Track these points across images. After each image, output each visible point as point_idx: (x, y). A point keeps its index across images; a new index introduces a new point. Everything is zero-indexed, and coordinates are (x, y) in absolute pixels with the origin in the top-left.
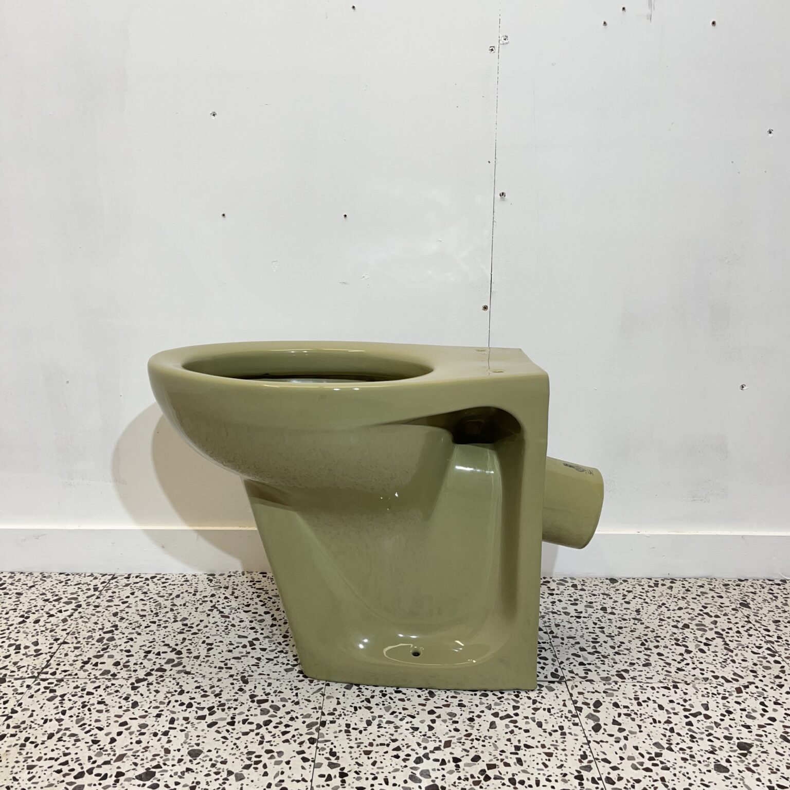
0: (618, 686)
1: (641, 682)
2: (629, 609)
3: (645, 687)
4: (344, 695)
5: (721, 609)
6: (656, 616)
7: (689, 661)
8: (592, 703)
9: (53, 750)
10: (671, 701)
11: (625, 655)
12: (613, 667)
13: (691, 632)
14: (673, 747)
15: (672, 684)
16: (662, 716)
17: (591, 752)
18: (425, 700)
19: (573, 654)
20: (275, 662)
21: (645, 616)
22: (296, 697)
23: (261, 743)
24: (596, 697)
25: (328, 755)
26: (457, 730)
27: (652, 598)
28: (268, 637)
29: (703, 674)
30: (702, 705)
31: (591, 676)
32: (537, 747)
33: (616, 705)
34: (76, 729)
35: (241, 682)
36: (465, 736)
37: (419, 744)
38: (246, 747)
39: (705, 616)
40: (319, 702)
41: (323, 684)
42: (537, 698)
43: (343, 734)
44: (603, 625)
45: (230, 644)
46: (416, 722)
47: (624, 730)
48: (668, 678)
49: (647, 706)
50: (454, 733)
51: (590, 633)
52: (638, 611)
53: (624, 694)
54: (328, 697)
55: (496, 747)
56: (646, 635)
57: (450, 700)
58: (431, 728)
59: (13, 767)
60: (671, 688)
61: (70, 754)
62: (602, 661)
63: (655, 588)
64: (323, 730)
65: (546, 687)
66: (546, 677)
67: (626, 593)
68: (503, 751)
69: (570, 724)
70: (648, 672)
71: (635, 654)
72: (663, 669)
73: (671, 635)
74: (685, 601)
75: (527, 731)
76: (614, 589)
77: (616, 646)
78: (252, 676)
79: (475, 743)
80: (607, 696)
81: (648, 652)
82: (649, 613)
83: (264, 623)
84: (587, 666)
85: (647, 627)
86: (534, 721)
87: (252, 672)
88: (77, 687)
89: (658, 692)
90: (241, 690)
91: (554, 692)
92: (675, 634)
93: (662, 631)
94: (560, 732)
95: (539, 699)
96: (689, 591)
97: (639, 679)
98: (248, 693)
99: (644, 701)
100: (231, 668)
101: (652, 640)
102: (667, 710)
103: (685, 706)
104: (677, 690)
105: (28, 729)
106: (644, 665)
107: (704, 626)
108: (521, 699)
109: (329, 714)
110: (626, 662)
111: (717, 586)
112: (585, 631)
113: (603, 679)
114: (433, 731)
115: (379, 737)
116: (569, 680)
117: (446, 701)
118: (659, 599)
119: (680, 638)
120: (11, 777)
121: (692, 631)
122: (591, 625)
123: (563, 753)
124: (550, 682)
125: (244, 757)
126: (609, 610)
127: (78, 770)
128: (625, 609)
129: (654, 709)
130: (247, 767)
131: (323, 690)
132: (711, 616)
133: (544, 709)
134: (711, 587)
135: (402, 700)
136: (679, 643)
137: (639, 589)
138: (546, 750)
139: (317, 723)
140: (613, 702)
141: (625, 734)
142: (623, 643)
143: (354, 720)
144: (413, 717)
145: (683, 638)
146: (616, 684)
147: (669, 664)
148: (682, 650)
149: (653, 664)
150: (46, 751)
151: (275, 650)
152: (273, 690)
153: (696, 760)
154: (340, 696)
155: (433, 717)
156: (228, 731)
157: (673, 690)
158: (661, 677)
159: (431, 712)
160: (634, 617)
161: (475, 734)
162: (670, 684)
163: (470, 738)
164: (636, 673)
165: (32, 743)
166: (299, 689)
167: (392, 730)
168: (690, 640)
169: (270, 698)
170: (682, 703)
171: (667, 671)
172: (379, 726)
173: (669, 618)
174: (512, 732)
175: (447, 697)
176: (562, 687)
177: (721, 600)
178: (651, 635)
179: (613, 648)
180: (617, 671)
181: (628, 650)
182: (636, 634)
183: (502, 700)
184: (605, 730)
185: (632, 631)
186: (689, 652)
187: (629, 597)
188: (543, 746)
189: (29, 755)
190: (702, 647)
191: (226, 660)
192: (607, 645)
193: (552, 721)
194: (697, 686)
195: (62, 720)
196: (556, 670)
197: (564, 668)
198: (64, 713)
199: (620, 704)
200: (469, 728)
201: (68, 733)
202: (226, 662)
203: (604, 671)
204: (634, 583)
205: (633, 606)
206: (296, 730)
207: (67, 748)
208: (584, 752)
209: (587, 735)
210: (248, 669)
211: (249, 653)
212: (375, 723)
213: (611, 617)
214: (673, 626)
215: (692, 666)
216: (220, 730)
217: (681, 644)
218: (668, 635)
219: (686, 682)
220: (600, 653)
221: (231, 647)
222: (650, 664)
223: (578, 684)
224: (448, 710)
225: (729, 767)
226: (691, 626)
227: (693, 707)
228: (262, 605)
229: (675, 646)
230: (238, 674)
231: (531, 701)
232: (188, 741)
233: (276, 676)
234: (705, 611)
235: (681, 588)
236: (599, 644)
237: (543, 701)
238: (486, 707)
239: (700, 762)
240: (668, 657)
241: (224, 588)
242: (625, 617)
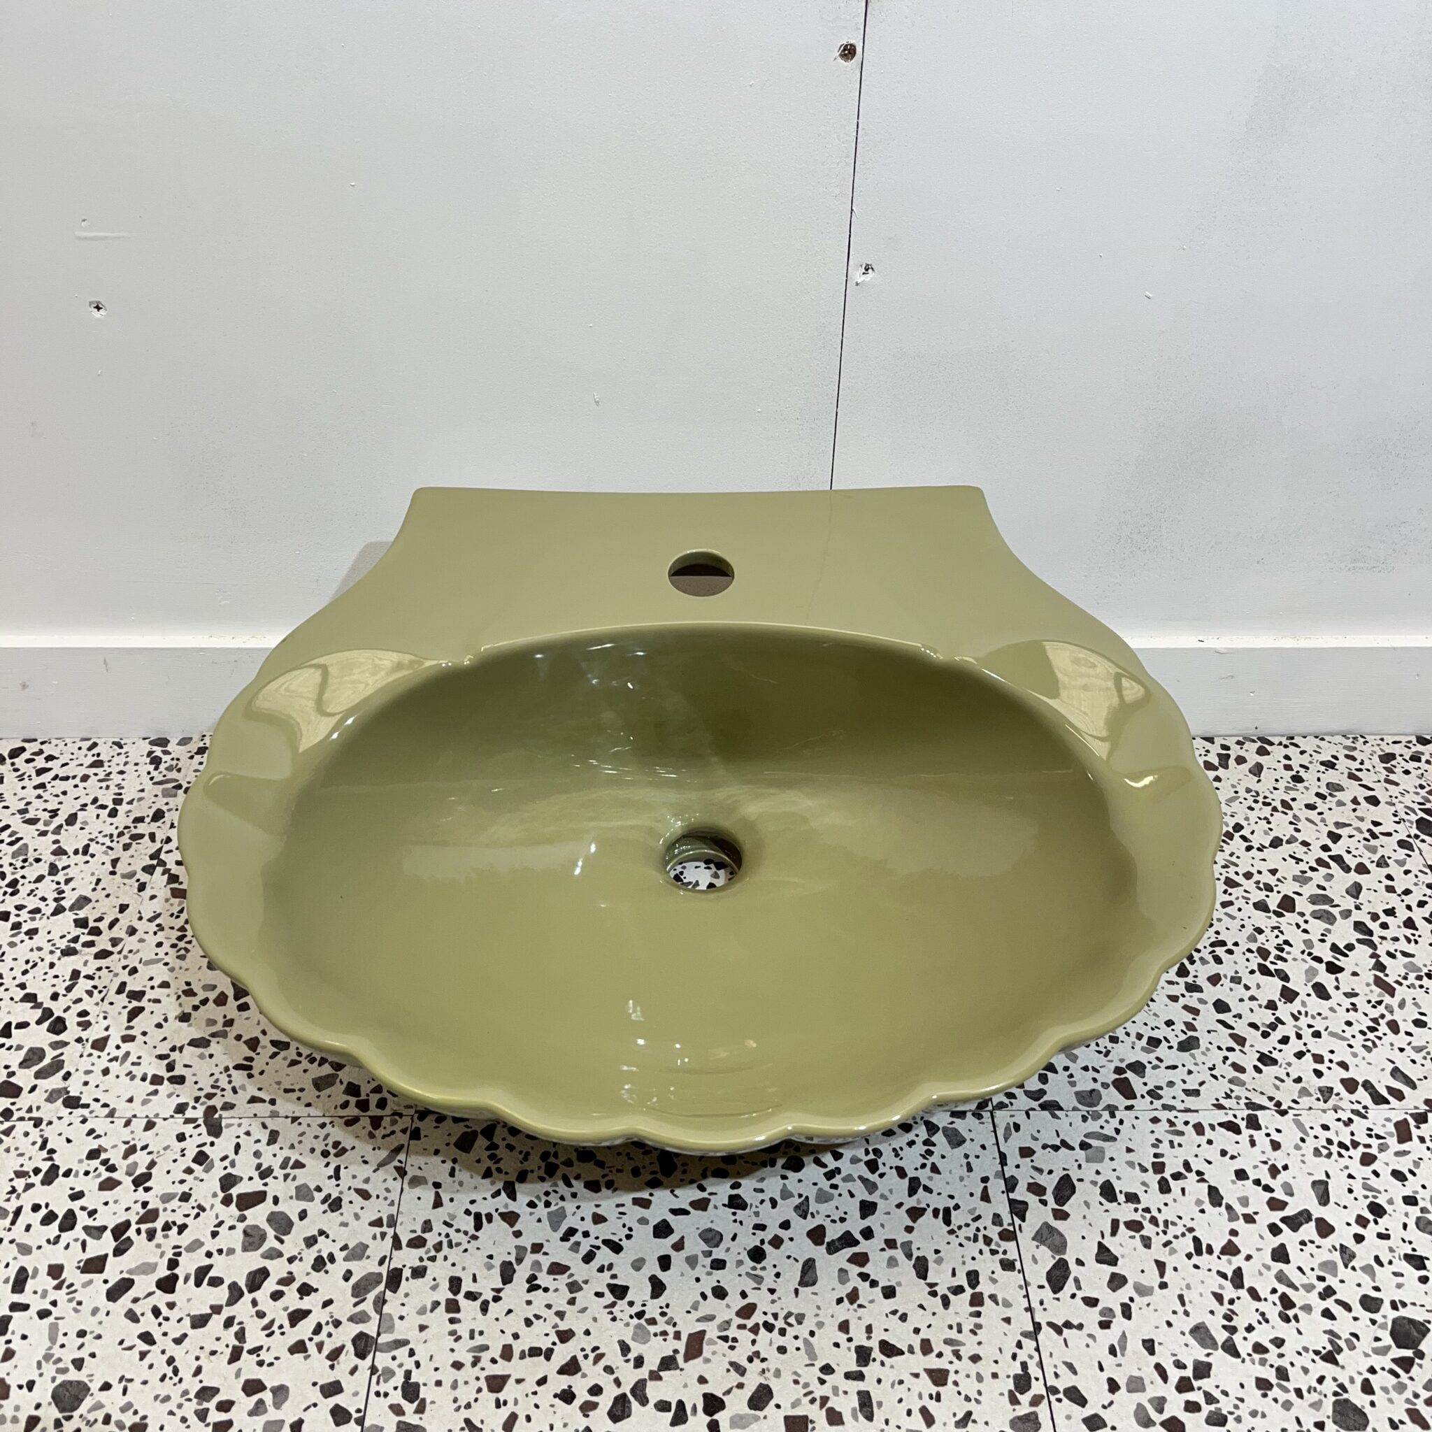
0: (1115, 1123)
1: (1170, 1108)
3: (1179, 1124)
7: (1289, 1028)
8: (1051, 1185)
10: (1241, 1175)
12: (1107, 1053)
13: (1299, 926)
14: (1237, 1340)
15: (1247, 1113)
16: (1214, 1229)
24: (1061, 1163)
29: (1319, 1074)
30: (1314, 1184)
33: (1108, 1191)
49: (1183, 1192)
53: (1128, 1150)
60: (1243, 1125)
63: (1220, 772)
70: (1190, 1072)
72: (1225, 1060)
73: (1249, 938)
74: (1290, 815)
80: (1087, 1160)
81: (1193, 1000)
149: (1204, 1040)
157: (1246, 1134)
158: (1221, 1089)
162: (1240, 1114)
164: (1162, 1077)
168: (1294, 952)
170: (1266, 1178)
171: (1235, 1066)
180: (1117, 1070)
186: (1290, 996)
190: (1323, 976)
199: (1118, 1186)
203: (1086, 1069)
214: (1256, 906)
215: (1294, 1046)
217: (1272, 968)
218: (1243, 938)
219: (1278, 1104)
222: (1196, 1043)
223: (1020, 1118)
234: (1336, 850)
235: (1281, 771)
240: (1240, 1016)
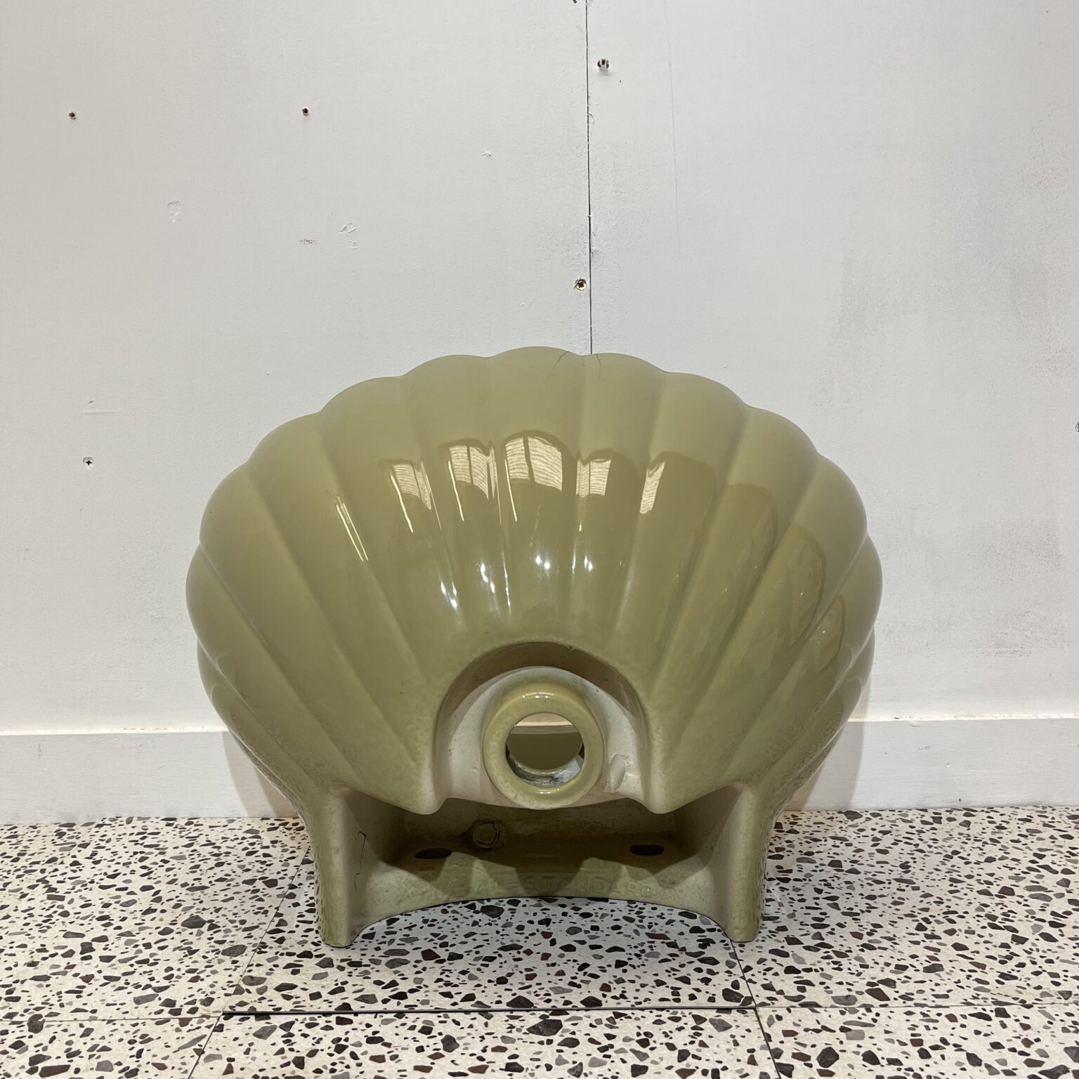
0: (872, 1015)
1: (923, 1006)
2: (887, 863)
3: (933, 1013)
4: (247, 1052)
5: (1072, 858)
6: (942, 874)
7: (1024, 958)
8: (814, 1054)
10: (996, 1046)
11: (885, 949)
12: (859, 974)
13: (1020, 903)
15: (994, 1007)
18: (431, 1057)
19: (771, 952)
20: (121, 983)
21: (921, 875)
22: (135, 1059)
24: (823, 1040)
27: (931, 843)
28: (129, 934)
29: (1057, 984)
30: (1066, 1049)
31: (811, 995)
33: (870, 1058)
35: (26, 1028)
39: (1043, 872)
40: (184, 1068)
41: (209, 1027)
42: (689, 1047)
44: (834, 893)
45: (39, 951)
48: (983, 994)
49: (943, 1057)
51: (807, 908)
52: (905, 866)
53: (887, 1032)
56: (926, 910)
57: (489, 1056)
60: (993, 1015)
62: (835, 963)
63: (935, 825)
65: (712, 1021)
66: (712, 999)
67: (879, 836)
70: (937, 985)
71: (906, 948)
72: (969, 977)
73: (978, 909)
74: (999, 846)
76: (855, 829)
77: (864, 933)
78: (56, 1014)
80: (848, 1038)
81: (934, 943)
82: (927, 870)
83: (132, 908)
84: (803, 974)
85: (927, 895)
87: (62, 1005)
89: (963, 1026)
90: (18, 1045)
91: (729, 1032)
92: (987, 906)
93: (958, 901)
95: (692, 1049)
96: (1004, 828)
97: (918, 998)
98: (31, 1052)
99: (935, 1048)
100: (17, 999)
101: (940, 918)
102: (988, 1066)
103: (1028, 1055)
104: (1005, 1020)
106: (927, 970)
107: (1045, 889)
108: (652, 1049)
110: (888, 965)
111: (1057, 819)
112: (797, 905)
113: (838, 1000)
116: (763, 1004)
117: (481, 1059)
118: (946, 844)
119: (998, 912)
121: (1021, 900)
122: (809, 894)
124: (720, 1010)
126: (847, 866)
128: (878, 862)
129: (959, 1064)
131: (203, 1042)
132: (1056, 872)
133: (705, 1072)
134: (1046, 820)
135: (379, 1059)
136: (996, 923)
137: (904, 827)
140: (862, 1051)
142: (880, 926)
145: (1004, 914)
146: (869, 1010)
147: (983, 966)
148: (1006, 936)
149: (947, 967)
151: (132, 958)
152: (89, 1046)
154: (238, 1054)
157: (996, 1021)
158: (968, 994)
160: (898, 877)
162: (988, 1008)
164: (911, 987)
166: (151, 1040)
168: (1019, 916)
170: (1021, 1047)
171: (978, 980)
173: (970, 877)
175: (484, 1050)
176: (748, 1020)
177: (1068, 843)
178: (935, 910)
179: (858, 936)
180: (869, 984)
181: (889, 939)
182: (905, 909)
183: (609, 1052)
185: (895, 903)
186: (1021, 940)
187: (886, 841)
190: (1047, 929)
191: (16, 982)
192: (845, 932)
194: (1049, 1009)
196: (736, 985)
197: (754, 979)
199: (879, 1055)
202: (14, 985)
203: (841, 983)
204: (893, 818)
205: (895, 856)
210: (54, 1000)
211: (73, 966)
213: (851, 877)
214: (980, 892)
215: (1030, 968)
217: (1001, 925)
218: (971, 909)
219: (1023, 1002)
220: (830, 947)
221: (37, 957)
222: (940, 968)
223: (783, 1012)
226: (1017, 891)
227: (1047, 1056)
228: (142, 876)
229: (989, 930)
230: (26, 1011)
231: (676, 1053)
233: (111, 1012)
234: (1042, 862)
235: (986, 824)
236: (828, 929)
237: (704, 1053)
238: (570, 1071)
240: (978, 952)
241: (79, 846)
242: (878, 877)
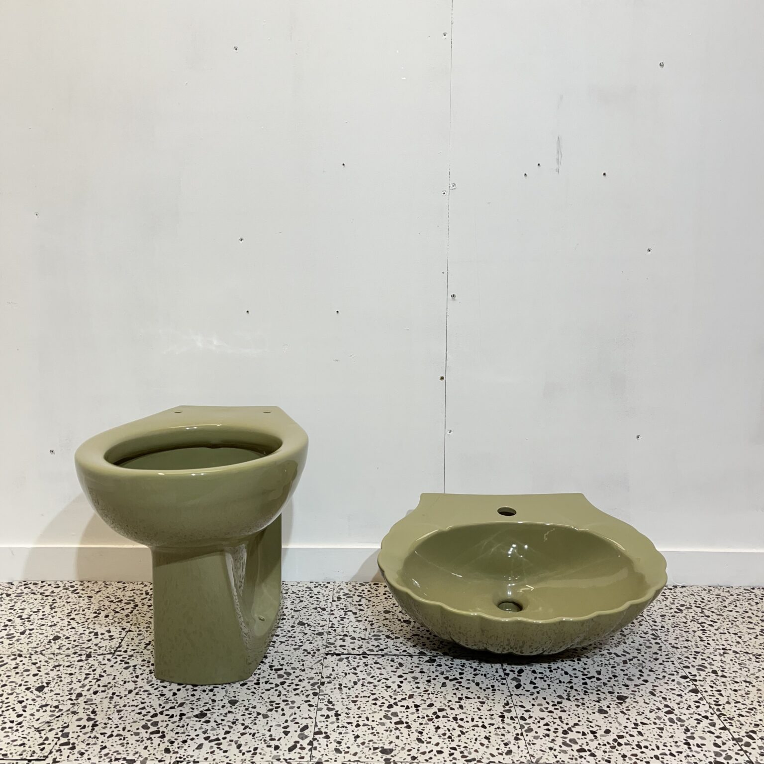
9: (133, 700)
14: (570, 698)
17: (512, 701)
20: (286, 644)
22: (302, 666)
23: (279, 696)
25: (327, 703)
26: (418, 688)
32: (474, 698)
34: (147, 687)
36: (424, 691)
37: (391, 697)
38: (269, 698)
40: (319, 669)
41: (322, 657)
43: (337, 691)
46: (389, 683)
47: (537, 687)
50: (416, 690)
54: (326, 667)
55: (445, 699)
57: (414, 668)
58: (399, 686)
59: (107, 711)
61: (145, 702)
64: (322, 688)
68: (450, 701)
69: (500, 684)
75: (468, 688)
79: (431, 696)
86: (474, 682)
88: (144, 660)
94: (491, 689)
105: (113, 687)
109: (326, 678)
114: (401, 689)
115: (362, 692)
117: (411, 669)
120: (106, 717)
123: (493, 702)
125: (268, 704)
127: (153, 712)
130: (271, 710)
133: (482, 675)
135: (379, 668)
138: (481, 700)
139: (318, 683)
141: (537, 690)
143: (344, 681)
144: (387, 679)
150: (128, 701)
153: (586, 706)
155: (401, 679)
156: (255, 688)
159: (400, 676)
161: (431, 690)
163: (427, 693)
165: (118, 696)
166: (305, 661)
167: (372, 688)
169: (284, 667)
172: (363, 685)
174: (457, 689)
175: (412, 667)
184: (524, 688)
188: (479, 698)
189: (117, 704)
193: (486, 682)
195: (137, 681)
198: (137, 677)
200: (426, 687)
201: (142, 690)
206: (303, 687)
207: (143, 699)
208: (507, 701)
209: (511, 690)
212: (360, 683)
216: (249, 688)
224: (413, 675)
225: (608, 711)
232: (228, 695)
233: (287, 653)
238: (440, 673)
239: (588, 707)
